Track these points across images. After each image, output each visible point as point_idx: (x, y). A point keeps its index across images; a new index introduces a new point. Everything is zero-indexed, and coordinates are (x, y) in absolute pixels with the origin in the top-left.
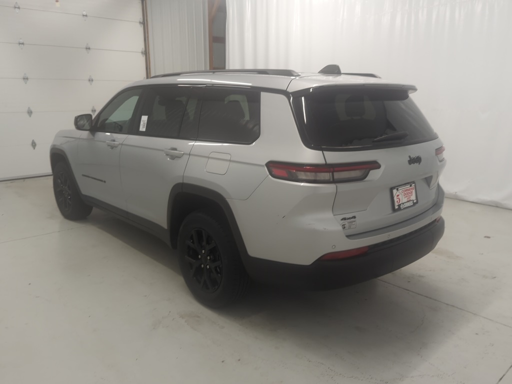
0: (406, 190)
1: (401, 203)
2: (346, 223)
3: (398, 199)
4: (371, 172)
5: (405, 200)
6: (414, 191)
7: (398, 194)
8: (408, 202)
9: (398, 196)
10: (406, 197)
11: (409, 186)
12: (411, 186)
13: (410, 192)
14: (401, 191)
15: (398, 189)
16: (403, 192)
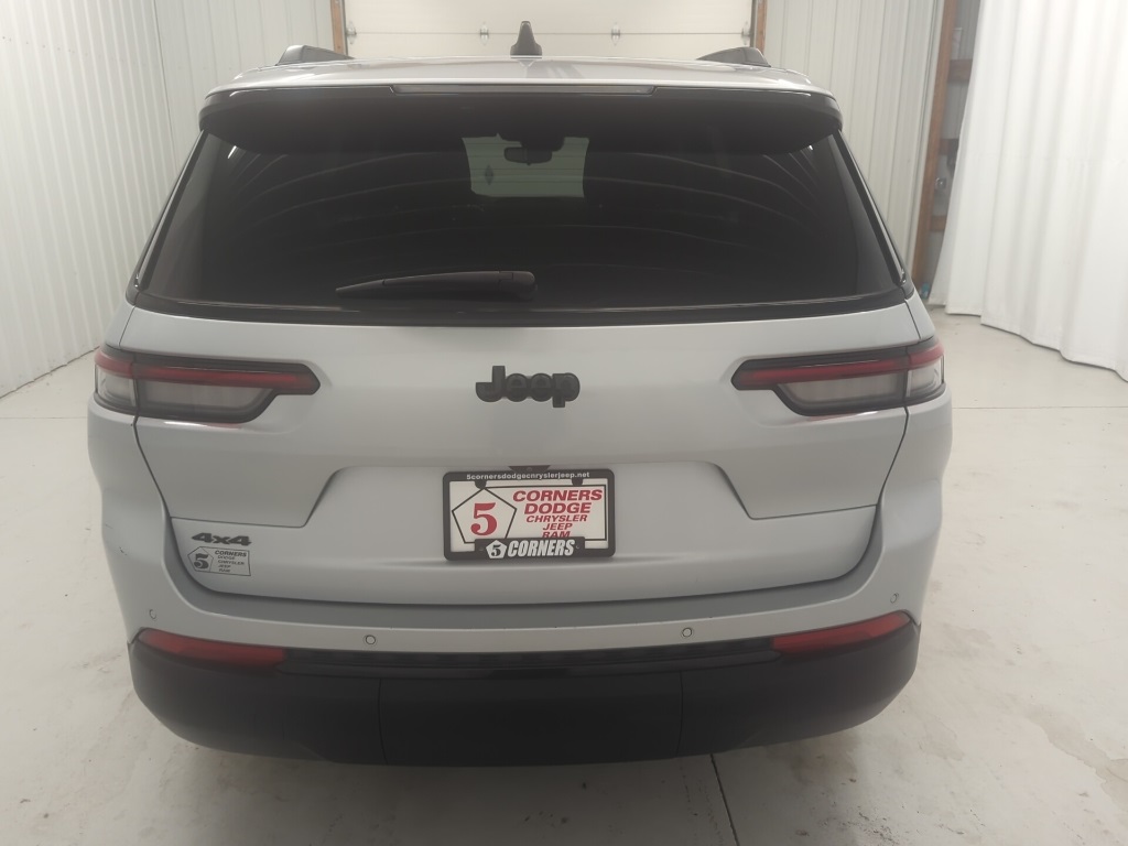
0: (544, 495)
1: (500, 534)
2: (212, 552)
3: (482, 521)
4: (281, 402)
5: (537, 529)
6: (596, 506)
7: (483, 499)
8: (545, 538)
9: (484, 507)
10: (543, 519)
11: (569, 482)
12: (577, 482)
13: (567, 503)
14: (508, 494)
15: (489, 484)
16: (520, 496)
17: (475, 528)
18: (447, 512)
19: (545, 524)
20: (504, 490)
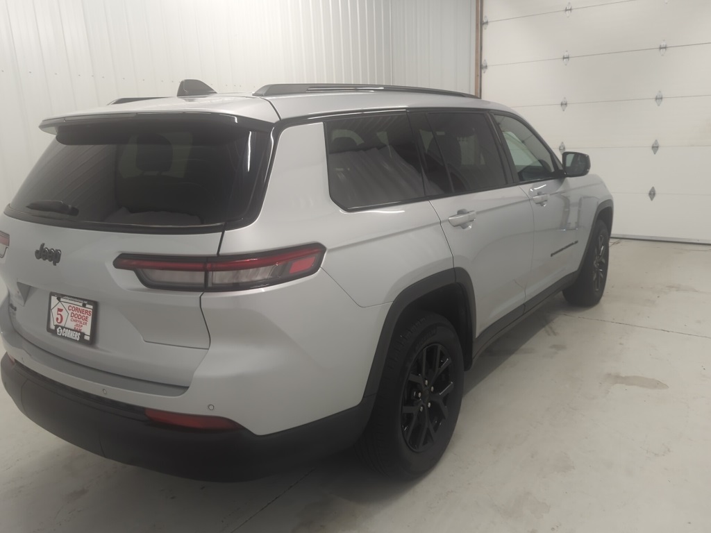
0: (76, 309)
1: (62, 324)
3: (59, 317)
5: (71, 325)
6: (90, 318)
7: (60, 306)
9: (60, 310)
10: (76, 321)
11: (81, 304)
12: (84, 305)
13: (82, 315)
14: (66, 305)
15: (62, 300)
16: (70, 308)
17: (57, 319)
18: (50, 310)
19: (75, 323)
20: (66, 304)
